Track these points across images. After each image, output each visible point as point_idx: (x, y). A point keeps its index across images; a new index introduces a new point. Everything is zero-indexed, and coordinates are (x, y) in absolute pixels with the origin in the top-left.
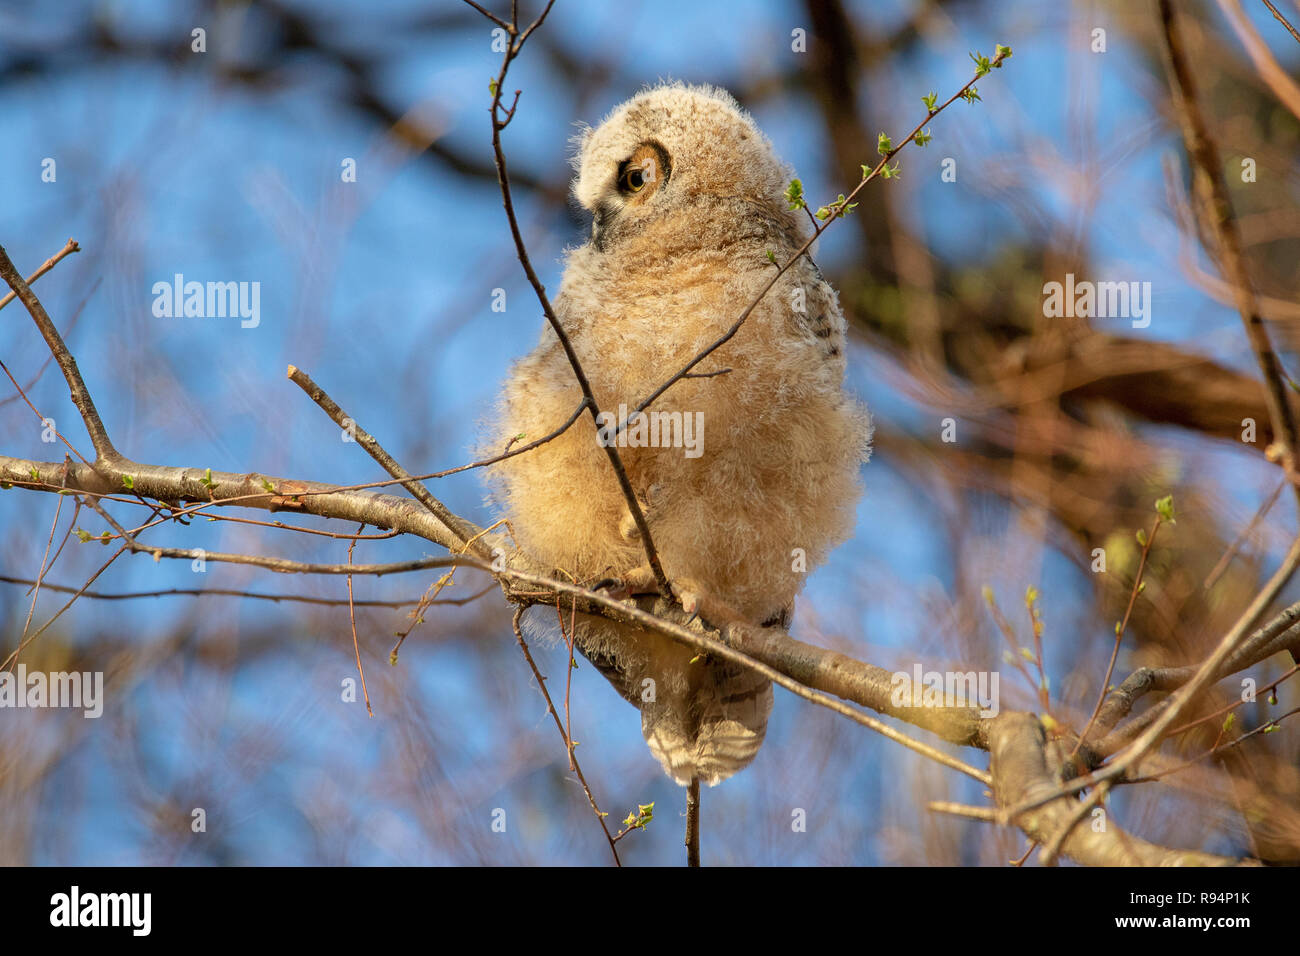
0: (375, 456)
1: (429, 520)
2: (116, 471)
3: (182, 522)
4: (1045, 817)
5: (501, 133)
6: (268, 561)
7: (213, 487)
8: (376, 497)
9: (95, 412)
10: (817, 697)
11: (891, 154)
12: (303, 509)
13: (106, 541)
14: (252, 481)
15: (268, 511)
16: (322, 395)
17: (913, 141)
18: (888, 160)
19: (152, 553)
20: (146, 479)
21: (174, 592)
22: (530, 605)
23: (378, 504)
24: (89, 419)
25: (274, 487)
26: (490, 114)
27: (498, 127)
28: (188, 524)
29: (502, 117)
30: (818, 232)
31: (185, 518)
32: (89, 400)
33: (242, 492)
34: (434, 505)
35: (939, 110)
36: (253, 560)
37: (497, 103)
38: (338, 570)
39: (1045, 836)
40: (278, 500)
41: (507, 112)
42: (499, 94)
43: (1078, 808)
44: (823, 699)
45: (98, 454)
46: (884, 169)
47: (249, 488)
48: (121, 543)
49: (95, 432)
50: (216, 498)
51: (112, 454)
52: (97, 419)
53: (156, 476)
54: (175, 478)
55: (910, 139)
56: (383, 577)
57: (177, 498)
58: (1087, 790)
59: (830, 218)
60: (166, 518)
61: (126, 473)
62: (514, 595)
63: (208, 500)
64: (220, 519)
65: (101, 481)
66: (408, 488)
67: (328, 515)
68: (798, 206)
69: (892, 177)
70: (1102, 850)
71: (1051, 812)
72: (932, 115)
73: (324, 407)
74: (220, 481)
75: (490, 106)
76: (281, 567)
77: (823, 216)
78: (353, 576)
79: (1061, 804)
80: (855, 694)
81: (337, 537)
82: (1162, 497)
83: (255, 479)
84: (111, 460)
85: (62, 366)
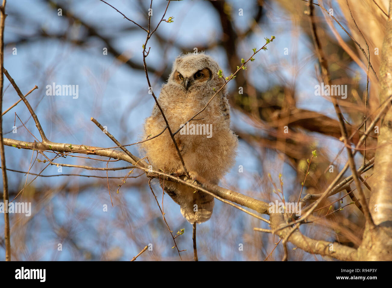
0: (113, 140)
1: (127, 157)
2: (47, 144)
3: (64, 157)
4: (284, 232)
5: (145, 58)
6: (86, 167)
7: (72, 148)
8: (114, 151)
9: (42, 129)
10: (226, 202)
11: (244, 63)
12: (95, 154)
13: (45, 162)
14: (82, 147)
15: (86, 154)
16: (100, 125)
17: (250, 60)
18: (244, 65)
19: (56, 165)
20: (55, 146)
21: (62, 175)
22: (153, 178)
23: (114, 153)
24: (40, 131)
25: (88, 149)
26: (143, 53)
27: (145, 56)
28: (66, 158)
29: (146, 54)
30: (226, 83)
31: (65, 156)
32: (40, 126)
33: (79, 149)
34: (128, 153)
35: (257, 52)
36: (82, 167)
37: (144, 50)
38: (104, 169)
39: (284, 237)
40: (89, 152)
42: (145, 48)
43: (292, 230)
44: (228, 202)
45: (43, 140)
46: (243, 67)
47: (81, 149)
48: (48, 163)
49: (42, 134)
50: (73, 151)
51: (46, 140)
52: (42, 131)
53: (57, 146)
54: (62, 146)
55: (249, 60)
56: (116, 171)
57: (63, 151)
58: (294, 225)
59: (229, 80)
60: (60, 156)
61: (50, 145)
62: (148, 176)
63: (71, 152)
64: (74, 156)
65: (43, 147)
66: (122, 149)
67: (101, 155)
68: (221, 77)
69: (245, 69)
70: (298, 240)
71: (285, 230)
72: (255, 53)
73: (100, 128)
74: (74, 147)
75: (143, 51)
76: (89, 169)
77: (227, 79)
78: (108, 171)
79: (288, 228)
80: (236, 201)
81: (104, 161)
82: (313, 151)
83: (82, 146)
84: (46, 141)
85: (34, 117)
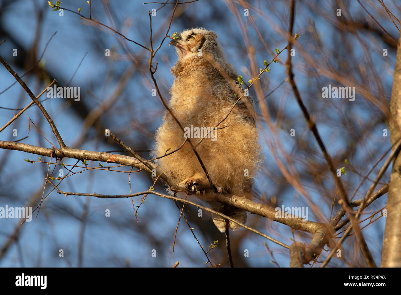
2: (66, 151)
5: (154, 75)
9: (59, 135)
12: (116, 162)
16: (115, 138)
20: (74, 153)
22: (177, 192)
23: (136, 162)
24: (58, 137)
27: (152, 73)
32: (57, 132)
33: (100, 158)
34: (149, 166)
40: (109, 160)
41: (154, 69)
45: (61, 147)
49: (59, 141)
51: (65, 146)
54: (81, 154)
57: (83, 159)
61: (69, 152)
62: (172, 190)
65: (62, 154)
74: (93, 154)
83: (103, 154)
84: (64, 148)
85: (49, 122)
